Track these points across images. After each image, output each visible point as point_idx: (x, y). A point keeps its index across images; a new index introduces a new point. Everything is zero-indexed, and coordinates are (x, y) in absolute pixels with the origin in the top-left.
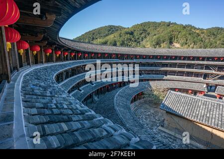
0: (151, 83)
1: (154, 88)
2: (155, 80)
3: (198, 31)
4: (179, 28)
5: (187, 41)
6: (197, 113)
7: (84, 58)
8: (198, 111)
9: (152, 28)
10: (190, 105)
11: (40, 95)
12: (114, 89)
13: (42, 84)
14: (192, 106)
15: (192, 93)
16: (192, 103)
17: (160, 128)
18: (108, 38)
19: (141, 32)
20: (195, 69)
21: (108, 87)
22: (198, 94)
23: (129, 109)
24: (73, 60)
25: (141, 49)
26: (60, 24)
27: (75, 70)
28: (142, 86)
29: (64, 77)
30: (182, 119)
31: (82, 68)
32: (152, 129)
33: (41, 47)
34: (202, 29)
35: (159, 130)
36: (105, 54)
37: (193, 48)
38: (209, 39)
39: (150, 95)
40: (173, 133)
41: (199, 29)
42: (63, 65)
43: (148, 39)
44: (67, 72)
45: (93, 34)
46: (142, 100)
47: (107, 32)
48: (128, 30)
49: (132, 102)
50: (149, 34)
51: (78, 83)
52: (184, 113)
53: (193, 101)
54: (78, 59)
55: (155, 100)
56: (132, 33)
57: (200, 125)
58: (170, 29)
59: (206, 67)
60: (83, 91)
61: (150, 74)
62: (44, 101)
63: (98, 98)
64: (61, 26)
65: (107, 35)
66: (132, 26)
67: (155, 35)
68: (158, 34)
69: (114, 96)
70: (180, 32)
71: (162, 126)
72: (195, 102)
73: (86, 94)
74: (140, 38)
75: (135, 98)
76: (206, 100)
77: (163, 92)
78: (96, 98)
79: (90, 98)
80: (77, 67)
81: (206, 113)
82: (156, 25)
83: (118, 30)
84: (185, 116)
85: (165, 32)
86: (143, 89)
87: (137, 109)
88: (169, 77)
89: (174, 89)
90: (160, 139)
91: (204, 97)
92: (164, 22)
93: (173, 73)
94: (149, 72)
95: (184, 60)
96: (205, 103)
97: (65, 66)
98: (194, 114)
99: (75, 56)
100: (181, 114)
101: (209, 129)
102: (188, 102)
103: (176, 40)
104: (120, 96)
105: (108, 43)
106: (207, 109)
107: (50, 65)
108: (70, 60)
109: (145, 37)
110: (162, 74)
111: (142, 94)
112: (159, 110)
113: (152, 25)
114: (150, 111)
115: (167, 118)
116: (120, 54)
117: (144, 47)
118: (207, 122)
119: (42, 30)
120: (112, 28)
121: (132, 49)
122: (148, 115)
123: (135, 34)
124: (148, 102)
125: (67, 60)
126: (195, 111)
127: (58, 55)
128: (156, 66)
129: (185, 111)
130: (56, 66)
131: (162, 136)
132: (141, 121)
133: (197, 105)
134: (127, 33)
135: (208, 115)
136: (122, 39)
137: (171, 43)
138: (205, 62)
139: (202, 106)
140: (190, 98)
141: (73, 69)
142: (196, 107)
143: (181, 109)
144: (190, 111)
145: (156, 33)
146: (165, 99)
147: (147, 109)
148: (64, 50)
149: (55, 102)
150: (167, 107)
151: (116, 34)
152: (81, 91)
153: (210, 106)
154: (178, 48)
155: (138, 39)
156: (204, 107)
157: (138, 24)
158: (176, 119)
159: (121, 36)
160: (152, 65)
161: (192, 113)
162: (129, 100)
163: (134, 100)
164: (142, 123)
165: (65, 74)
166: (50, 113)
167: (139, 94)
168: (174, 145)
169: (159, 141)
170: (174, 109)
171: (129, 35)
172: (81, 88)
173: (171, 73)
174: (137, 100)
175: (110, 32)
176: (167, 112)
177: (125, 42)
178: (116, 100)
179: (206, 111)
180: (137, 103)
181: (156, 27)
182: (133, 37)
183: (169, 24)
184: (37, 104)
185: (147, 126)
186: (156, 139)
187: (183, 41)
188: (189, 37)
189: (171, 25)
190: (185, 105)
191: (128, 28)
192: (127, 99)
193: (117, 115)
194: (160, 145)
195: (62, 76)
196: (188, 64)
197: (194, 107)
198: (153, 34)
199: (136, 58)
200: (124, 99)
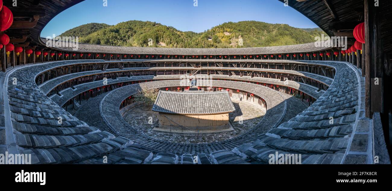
0: (141, 85)
1: (144, 90)
2: (145, 81)
3: (178, 33)
4: (163, 29)
5: (171, 40)
6: (186, 106)
7: (65, 59)
8: (186, 105)
9: (138, 27)
10: (179, 101)
11: (23, 100)
12: (99, 93)
13: (24, 87)
14: (181, 102)
15: (180, 90)
16: (181, 99)
17: (155, 129)
18: (90, 36)
19: (127, 30)
20: (180, 66)
21: (91, 92)
22: (185, 90)
23: (118, 115)
24: (52, 60)
25: (128, 48)
26: (42, 25)
27: (55, 72)
28: (132, 89)
29: (43, 79)
30: (175, 116)
31: (62, 70)
32: (147, 132)
33: (23, 48)
34: (181, 32)
35: (154, 131)
36: (88, 53)
37: (176, 47)
38: (188, 40)
39: (140, 98)
40: (168, 130)
41: (179, 31)
42: (42, 66)
43: (134, 37)
44: (46, 73)
45: (74, 32)
46: (132, 105)
47: (89, 30)
48: (112, 28)
49: (121, 108)
50: (135, 32)
51: (58, 87)
52: (176, 109)
53: (182, 97)
54: (58, 60)
55: (147, 102)
56: (117, 31)
57: (190, 116)
58: (155, 29)
59: (188, 64)
60: (62, 96)
61: (139, 75)
62: (28, 107)
63: (80, 104)
64: (43, 26)
65: (89, 33)
66: (117, 24)
67: (142, 33)
68: (145, 32)
69: (100, 102)
70: (165, 32)
71: (157, 127)
72: (183, 98)
73: (66, 99)
74: (126, 36)
75: (124, 102)
76: (191, 94)
77: (154, 93)
78: (77, 104)
79: (71, 103)
80: (57, 68)
81: (192, 105)
82: (142, 24)
83: (101, 28)
84: (177, 112)
85: (151, 31)
86: (132, 92)
87: (127, 115)
88: (158, 77)
89: (165, 89)
90: (156, 139)
91: (190, 91)
92: (150, 22)
93: (162, 72)
94: (139, 73)
95: (170, 58)
96: (191, 96)
97: (45, 67)
98: (184, 109)
99: (55, 56)
100: (173, 111)
101: (196, 117)
102: (178, 99)
103: (161, 39)
104: (107, 102)
105: (91, 41)
106: (192, 101)
107: (30, 66)
108: (50, 60)
109: (132, 35)
110: (151, 74)
111: (132, 97)
112: (151, 112)
113: (138, 24)
114: (142, 115)
115: (161, 118)
116: (105, 54)
117: (131, 45)
118: (194, 112)
119: (27, 32)
120: (95, 26)
121: (119, 47)
122: (141, 119)
123: (121, 32)
124: (139, 106)
125: (47, 61)
126: (184, 105)
127: (38, 56)
128: (144, 66)
129: (176, 108)
130: (36, 67)
131: (157, 136)
132: (133, 127)
133: (185, 100)
134: (112, 31)
135: (194, 106)
136: (106, 37)
137: (157, 42)
138: (187, 60)
139: (189, 100)
140: (179, 95)
141: (52, 71)
142: (185, 101)
143: (172, 107)
144: (180, 107)
145: (143, 31)
146: (157, 99)
147: (139, 113)
148: (44, 50)
149: (39, 109)
150: (160, 108)
151: (100, 32)
152: (60, 95)
153: (194, 98)
154: (164, 47)
155: (125, 37)
156: (190, 100)
157: (123, 22)
158: (169, 117)
159: (105, 34)
160: (140, 65)
161: (182, 108)
162: (117, 106)
163: (123, 105)
164: (134, 128)
165: (44, 76)
166: (37, 122)
167: (128, 98)
168: (171, 139)
169: (155, 141)
170: (166, 108)
171: (114, 33)
172: (60, 93)
173: (160, 73)
174: (126, 105)
175: (93, 29)
176: (160, 113)
177: (110, 40)
178: (102, 107)
179: (192, 103)
180: (126, 108)
181: (142, 26)
182: (119, 35)
183: (154, 24)
184: (22, 109)
185: (141, 131)
186: (152, 140)
187: (168, 41)
188: (173, 37)
189: (156, 25)
190: (175, 102)
191: (113, 26)
192: (115, 105)
193: (105, 123)
194: (157, 144)
195: (41, 78)
196: (174, 62)
197: (183, 102)
198: (140, 32)
199: (123, 58)
200: (112, 105)
